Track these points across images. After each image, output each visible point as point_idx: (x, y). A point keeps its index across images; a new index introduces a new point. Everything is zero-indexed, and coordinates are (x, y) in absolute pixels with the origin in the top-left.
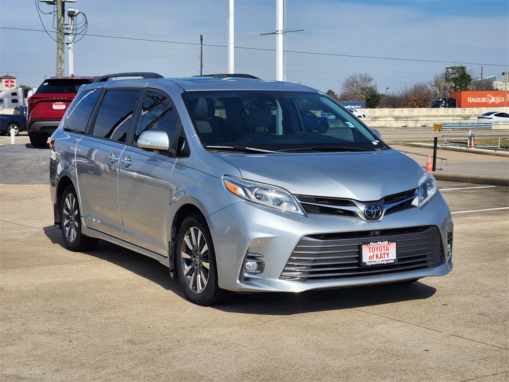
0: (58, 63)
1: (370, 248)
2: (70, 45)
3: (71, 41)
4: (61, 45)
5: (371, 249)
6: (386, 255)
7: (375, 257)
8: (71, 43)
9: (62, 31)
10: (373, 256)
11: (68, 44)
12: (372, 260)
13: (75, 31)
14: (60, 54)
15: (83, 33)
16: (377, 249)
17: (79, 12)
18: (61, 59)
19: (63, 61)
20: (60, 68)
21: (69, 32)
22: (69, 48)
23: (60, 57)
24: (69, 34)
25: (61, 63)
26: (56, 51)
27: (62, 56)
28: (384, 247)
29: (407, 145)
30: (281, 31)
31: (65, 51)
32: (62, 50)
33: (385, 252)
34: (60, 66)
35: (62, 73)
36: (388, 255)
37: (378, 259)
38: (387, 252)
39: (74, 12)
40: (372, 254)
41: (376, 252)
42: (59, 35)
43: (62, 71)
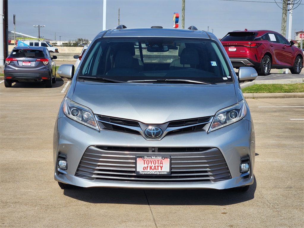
0: (282, 22)
1: (144, 161)
2: (290, 11)
3: (291, 9)
4: (286, 11)
5: (146, 162)
6: (159, 167)
7: (149, 168)
8: (291, 10)
9: (286, 2)
10: (147, 167)
11: (289, 10)
12: (146, 170)
13: (293, 2)
14: (284, 17)
15: (299, 3)
16: (151, 163)
18: (284, 20)
19: (286, 21)
20: (283, 26)
21: (290, 3)
22: (290, 13)
23: (284, 18)
24: (290, 4)
25: (284, 22)
26: (282, 15)
27: (285, 18)
28: (158, 161)
31: (287, 15)
32: (285, 14)
33: (159, 165)
34: (283, 24)
36: (161, 168)
37: (151, 170)
38: (161, 165)
40: (146, 165)
41: (150, 164)
42: (284, 5)
43: (285, 27)
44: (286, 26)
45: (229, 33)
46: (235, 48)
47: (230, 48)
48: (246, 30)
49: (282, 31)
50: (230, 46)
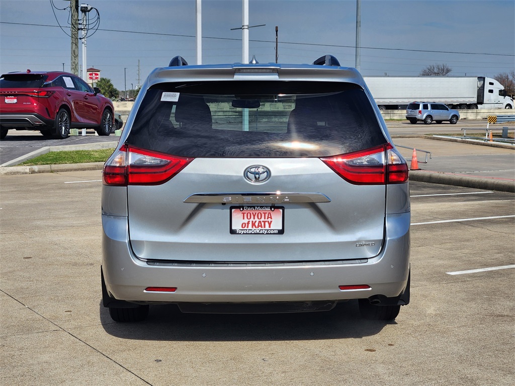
0: (72, 57)
2: (83, 40)
3: (84, 36)
4: (75, 40)
8: (84, 38)
9: (76, 26)
11: (80, 39)
13: (87, 26)
14: (74, 48)
15: (96, 28)
17: (92, 8)
18: (75, 54)
19: (77, 56)
20: (74, 62)
21: (83, 28)
22: (83, 43)
23: (74, 51)
25: (75, 57)
27: (76, 50)
29: (428, 138)
30: (246, 26)
31: (79, 45)
32: (76, 45)
34: (74, 60)
35: (75, 67)
39: (87, 7)
42: (73, 30)
43: (76, 65)
44: (78, 63)
45: (3, 76)
46: (15, 98)
47: (8, 98)
48: (29, 71)
49: (73, 70)
50: (7, 95)
